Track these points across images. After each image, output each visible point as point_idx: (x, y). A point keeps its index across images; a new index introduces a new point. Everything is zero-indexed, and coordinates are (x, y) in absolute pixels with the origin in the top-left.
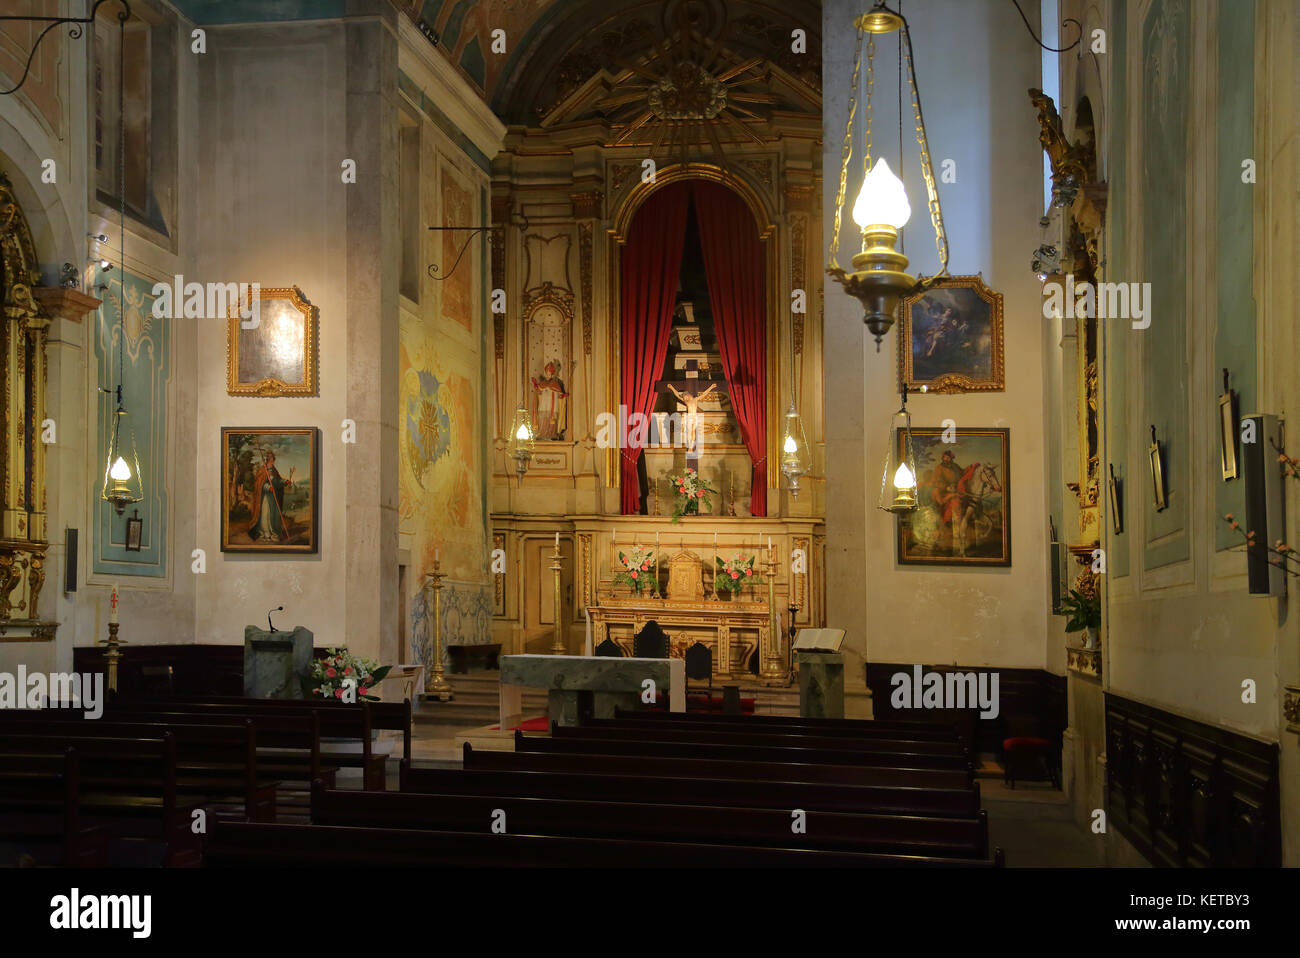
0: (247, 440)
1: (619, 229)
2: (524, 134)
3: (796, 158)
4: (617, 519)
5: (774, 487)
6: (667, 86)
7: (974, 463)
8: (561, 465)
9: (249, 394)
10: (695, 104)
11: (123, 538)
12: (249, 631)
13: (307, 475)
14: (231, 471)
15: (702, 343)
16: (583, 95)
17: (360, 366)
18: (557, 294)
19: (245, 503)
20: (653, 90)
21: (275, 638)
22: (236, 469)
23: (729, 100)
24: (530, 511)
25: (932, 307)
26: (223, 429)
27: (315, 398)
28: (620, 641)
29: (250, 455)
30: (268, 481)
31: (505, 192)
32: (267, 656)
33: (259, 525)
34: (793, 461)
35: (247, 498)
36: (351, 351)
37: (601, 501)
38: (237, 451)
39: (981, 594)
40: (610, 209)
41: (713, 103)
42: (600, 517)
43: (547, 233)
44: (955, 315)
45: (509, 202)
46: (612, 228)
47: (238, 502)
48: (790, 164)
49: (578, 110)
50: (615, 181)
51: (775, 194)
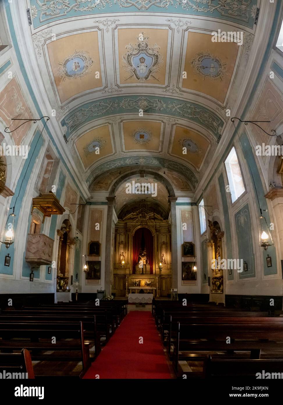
2: (120, 220)
3: (157, 225)
4: (132, 275)
5: (154, 270)
6: (141, 215)
8: (124, 267)
9: (91, 256)
10: (145, 218)
11: (76, 277)
12: (98, 290)
13: (99, 268)
16: (129, 216)
17: (107, 252)
19: (90, 272)
20: (139, 215)
21: (101, 291)
23: (149, 218)
24: (119, 274)
27: (100, 257)
29: (91, 265)
31: (117, 228)
32: (100, 294)
33: (92, 275)
36: (106, 250)
37: (130, 272)
40: (132, 231)
41: (147, 218)
42: (130, 275)
43: (122, 234)
44: (189, 247)
45: (117, 229)
46: (132, 234)
48: (157, 226)
49: (129, 217)
50: (133, 227)
51: (154, 230)
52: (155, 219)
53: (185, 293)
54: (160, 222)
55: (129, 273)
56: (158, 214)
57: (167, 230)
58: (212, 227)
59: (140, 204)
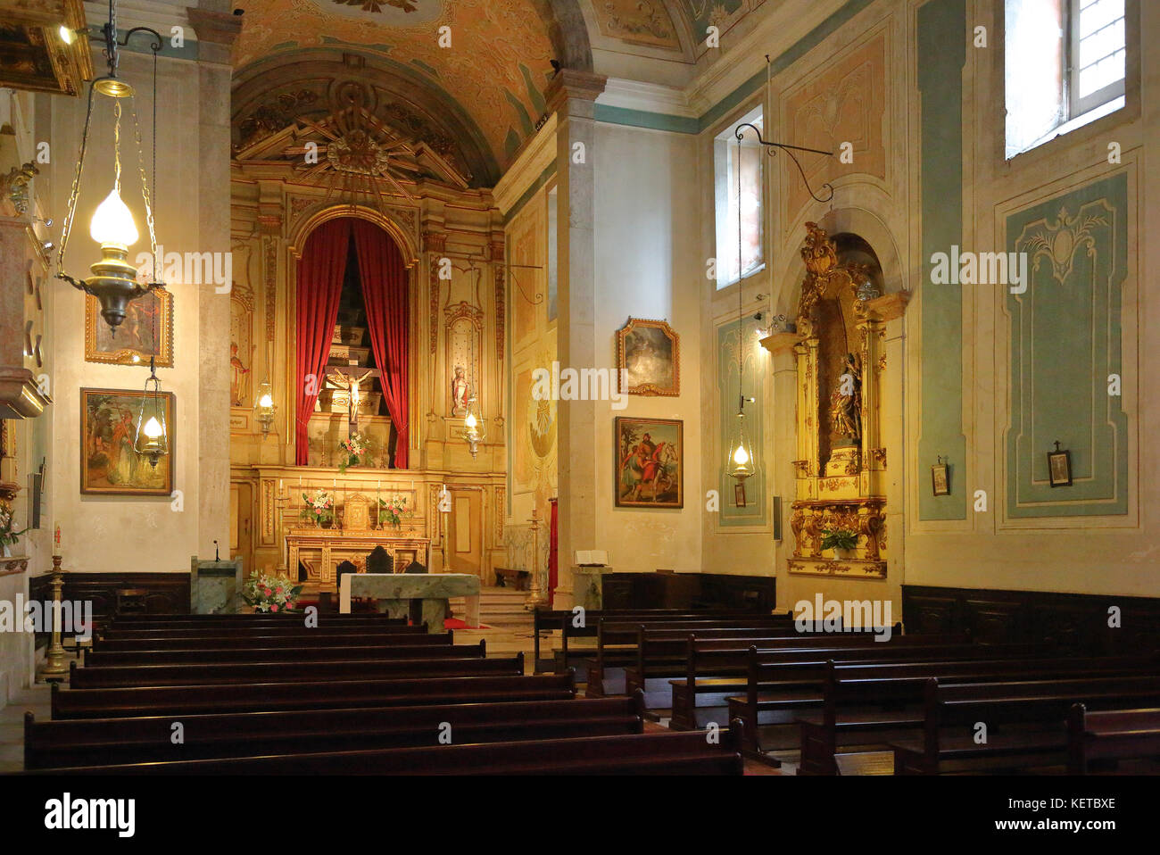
0: (105, 400)
1: (297, 247)
3: (434, 213)
4: (295, 468)
5: (416, 448)
6: (343, 146)
7: (661, 441)
8: (243, 425)
9: (110, 362)
10: (365, 163)
12: (194, 560)
13: (164, 430)
14: (89, 426)
15: (342, 339)
16: (275, 141)
17: (211, 345)
18: (239, 291)
19: (104, 453)
20: (331, 147)
21: (220, 566)
22: (94, 424)
23: (389, 165)
25: (637, 339)
26: (82, 390)
27: (170, 369)
28: (307, 561)
29: (108, 412)
30: (126, 435)
32: (210, 580)
34: (474, 432)
35: (105, 449)
36: (203, 333)
37: (280, 455)
38: (95, 409)
39: (664, 526)
40: (289, 231)
41: (377, 164)
42: (282, 467)
44: (651, 346)
46: (293, 245)
47: (96, 452)
48: (431, 217)
49: (269, 152)
50: (294, 210)
51: (416, 238)
52: (422, 176)
53: (655, 571)
54: (447, 196)
55: (275, 459)
56: (442, 154)
57: (483, 241)
58: (824, 264)
59: (332, 80)
